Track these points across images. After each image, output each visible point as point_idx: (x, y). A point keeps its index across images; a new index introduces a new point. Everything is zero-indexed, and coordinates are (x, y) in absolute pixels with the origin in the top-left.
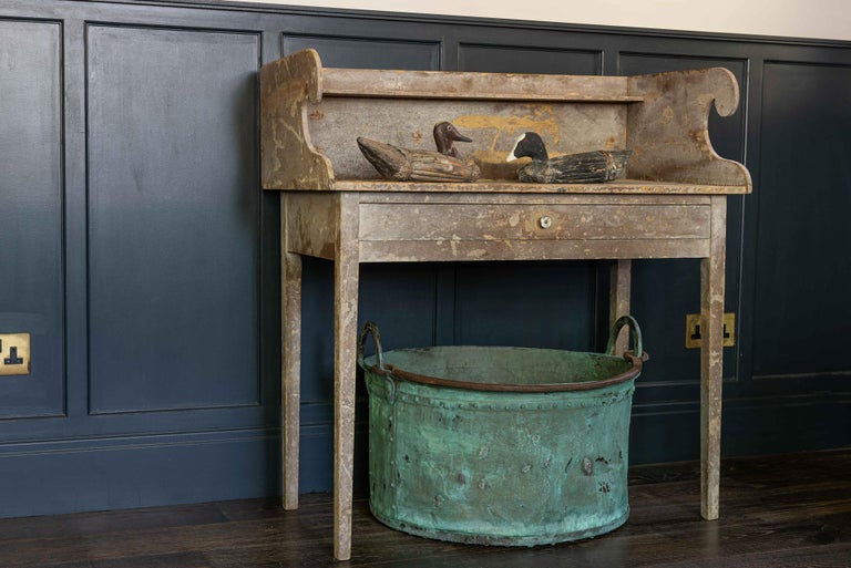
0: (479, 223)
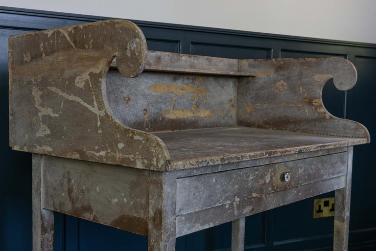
0: (250, 184)
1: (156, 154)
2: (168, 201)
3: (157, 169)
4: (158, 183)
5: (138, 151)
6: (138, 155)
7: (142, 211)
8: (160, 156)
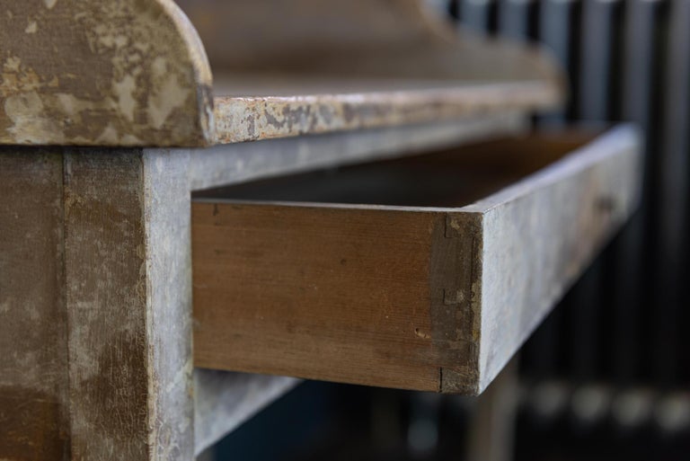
1: (135, 58)
2: (164, 298)
3: (140, 136)
4: (117, 217)
5: (14, 53)
6: (17, 75)
7: (30, 356)
8: (159, 65)
